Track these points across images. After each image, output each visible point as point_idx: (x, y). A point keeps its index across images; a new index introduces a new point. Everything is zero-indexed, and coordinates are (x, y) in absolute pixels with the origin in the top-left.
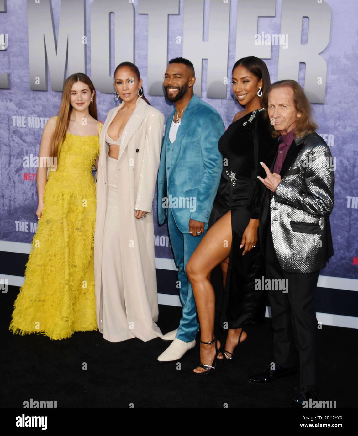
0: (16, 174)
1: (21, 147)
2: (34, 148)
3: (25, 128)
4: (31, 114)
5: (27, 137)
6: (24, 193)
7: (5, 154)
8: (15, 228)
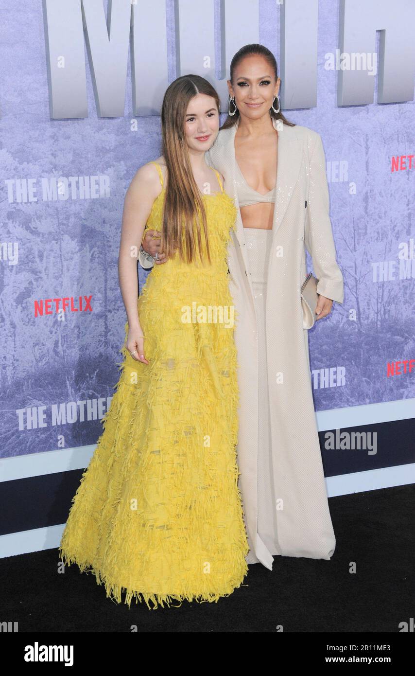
0: (17, 308)
1: (28, 245)
2: (57, 243)
3: (37, 203)
4: (50, 171)
5: (40, 221)
6: (35, 345)
8: (17, 425)
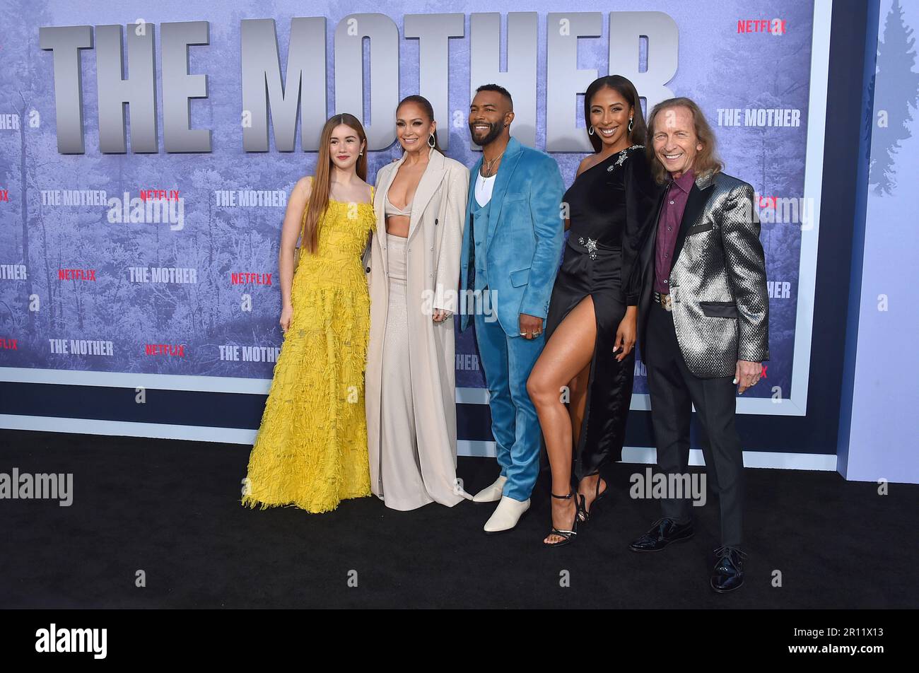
0: (220, 276)
1: (229, 235)
2: (248, 235)
3: (235, 207)
4: (244, 186)
5: (237, 220)
6: (232, 303)
7: (204, 247)
8: (219, 356)
